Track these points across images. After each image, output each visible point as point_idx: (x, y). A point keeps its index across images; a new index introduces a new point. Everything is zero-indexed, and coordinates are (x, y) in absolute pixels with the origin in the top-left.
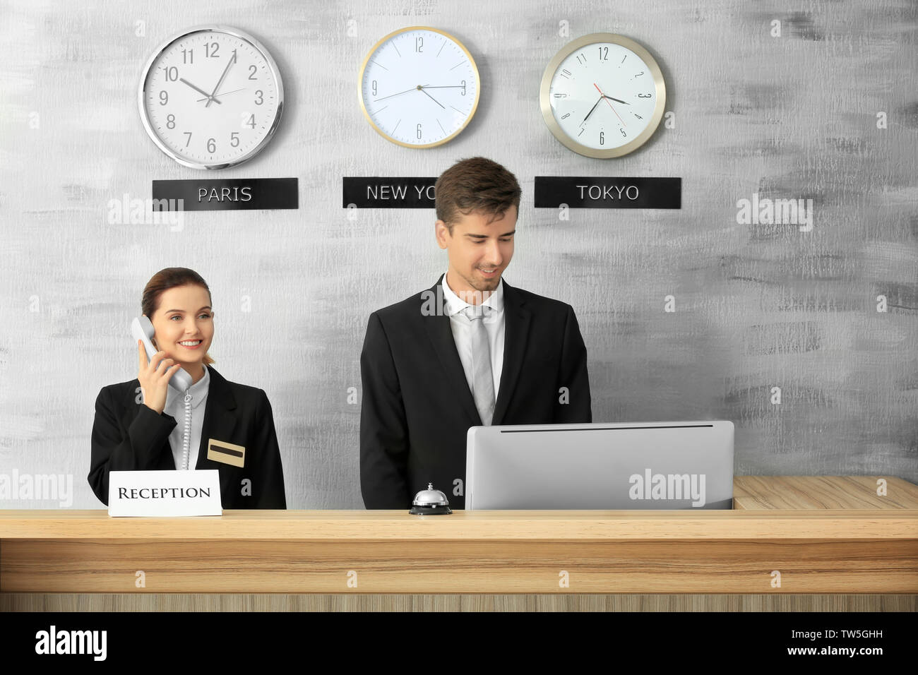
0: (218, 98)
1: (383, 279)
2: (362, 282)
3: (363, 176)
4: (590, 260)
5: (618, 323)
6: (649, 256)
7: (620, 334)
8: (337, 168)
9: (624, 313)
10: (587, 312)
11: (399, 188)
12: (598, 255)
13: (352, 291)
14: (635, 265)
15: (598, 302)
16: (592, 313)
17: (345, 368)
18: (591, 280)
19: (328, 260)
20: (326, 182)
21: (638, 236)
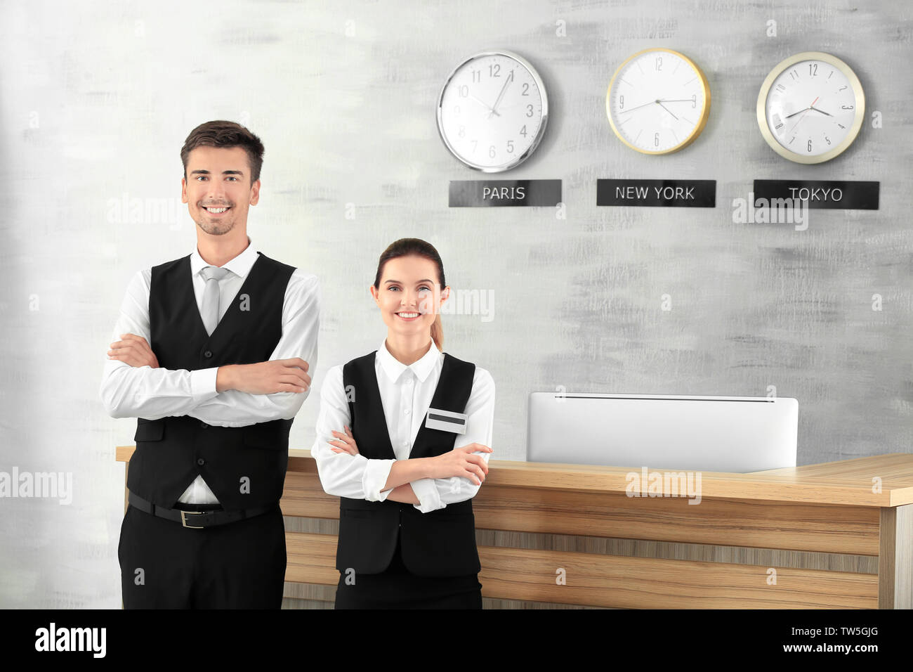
0: (499, 112)
1: (627, 268)
2: (611, 270)
3: (613, 178)
4: (799, 254)
5: (822, 312)
6: (850, 252)
7: (823, 321)
8: (592, 171)
9: (827, 302)
10: (795, 301)
11: (642, 189)
12: (806, 250)
13: (602, 277)
14: (838, 260)
15: (805, 293)
16: (799, 302)
17: (595, 344)
18: (799, 273)
19: (584, 251)
20: (584, 183)
21: (841, 234)
